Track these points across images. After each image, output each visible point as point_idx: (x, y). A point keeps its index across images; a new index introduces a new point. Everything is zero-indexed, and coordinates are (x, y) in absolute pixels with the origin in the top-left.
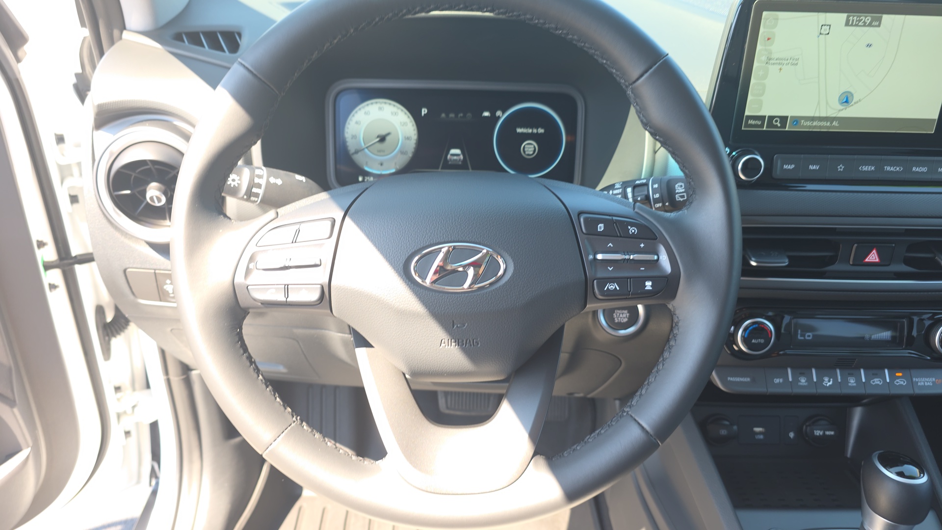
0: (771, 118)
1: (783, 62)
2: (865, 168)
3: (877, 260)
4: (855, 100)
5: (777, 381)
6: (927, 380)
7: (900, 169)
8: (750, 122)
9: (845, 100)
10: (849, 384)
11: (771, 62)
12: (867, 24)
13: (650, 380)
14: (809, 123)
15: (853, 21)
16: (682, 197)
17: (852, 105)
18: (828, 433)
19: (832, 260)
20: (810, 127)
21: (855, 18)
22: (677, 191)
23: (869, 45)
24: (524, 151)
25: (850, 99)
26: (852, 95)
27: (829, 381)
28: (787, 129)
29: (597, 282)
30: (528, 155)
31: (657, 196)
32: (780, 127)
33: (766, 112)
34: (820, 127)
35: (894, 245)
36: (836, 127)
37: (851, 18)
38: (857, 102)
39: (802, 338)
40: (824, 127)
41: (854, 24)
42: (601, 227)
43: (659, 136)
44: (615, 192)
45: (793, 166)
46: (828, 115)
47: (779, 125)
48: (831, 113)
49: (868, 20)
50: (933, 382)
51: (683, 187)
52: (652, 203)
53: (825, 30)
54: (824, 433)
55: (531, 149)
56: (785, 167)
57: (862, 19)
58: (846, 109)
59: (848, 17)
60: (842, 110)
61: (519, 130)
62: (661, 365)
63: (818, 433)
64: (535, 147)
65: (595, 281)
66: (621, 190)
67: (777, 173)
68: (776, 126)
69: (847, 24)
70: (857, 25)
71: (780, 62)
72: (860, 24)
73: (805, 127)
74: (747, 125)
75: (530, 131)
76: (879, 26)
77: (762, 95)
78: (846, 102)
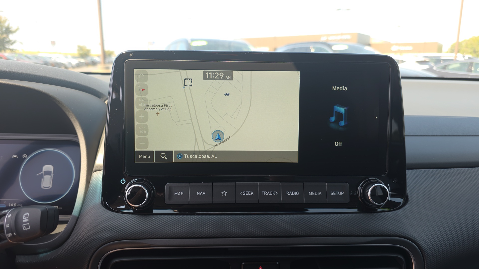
0: (158, 153)
1: (159, 107)
2: (245, 193)
4: (225, 137)
7: (275, 193)
8: (141, 156)
9: (217, 137)
11: (148, 107)
12: (221, 78)
14: (191, 157)
15: (209, 75)
16: (27, 226)
17: (225, 141)
20: (192, 159)
21: (211, 73)
22: (24, 221)
23: (227, 94)
25: (221, 137)
26: (222, 133)
28: (174, 162)
31: (8, 226)
32: (167, 160)
33: (153, 147)
34: (201, 159)
35: (278, 263)
36: (214, 159)
37: (207, 73)
38: (228, 139)
40: (205, 159)
41: (211, 78)
45: (182, 193)
46: (206, 150)
47: (166, 158)
48: (208, 148)
49: (222, 75)
51: (28, 217)
52: (6, 233)
53: (188, 82)
56: (176, 194)
57: (217, 74)
58: (220, 144)
59: (205, 73)
60: (217, 145)
68: (164, 160)
69: (205, 78)
70: (213, 79)
71: (156, 107)
72: (216, 78)
73: (189, 159)
74: (138, 159)
76: (232, 79)
77: (147, 134)
78: (218, 139)
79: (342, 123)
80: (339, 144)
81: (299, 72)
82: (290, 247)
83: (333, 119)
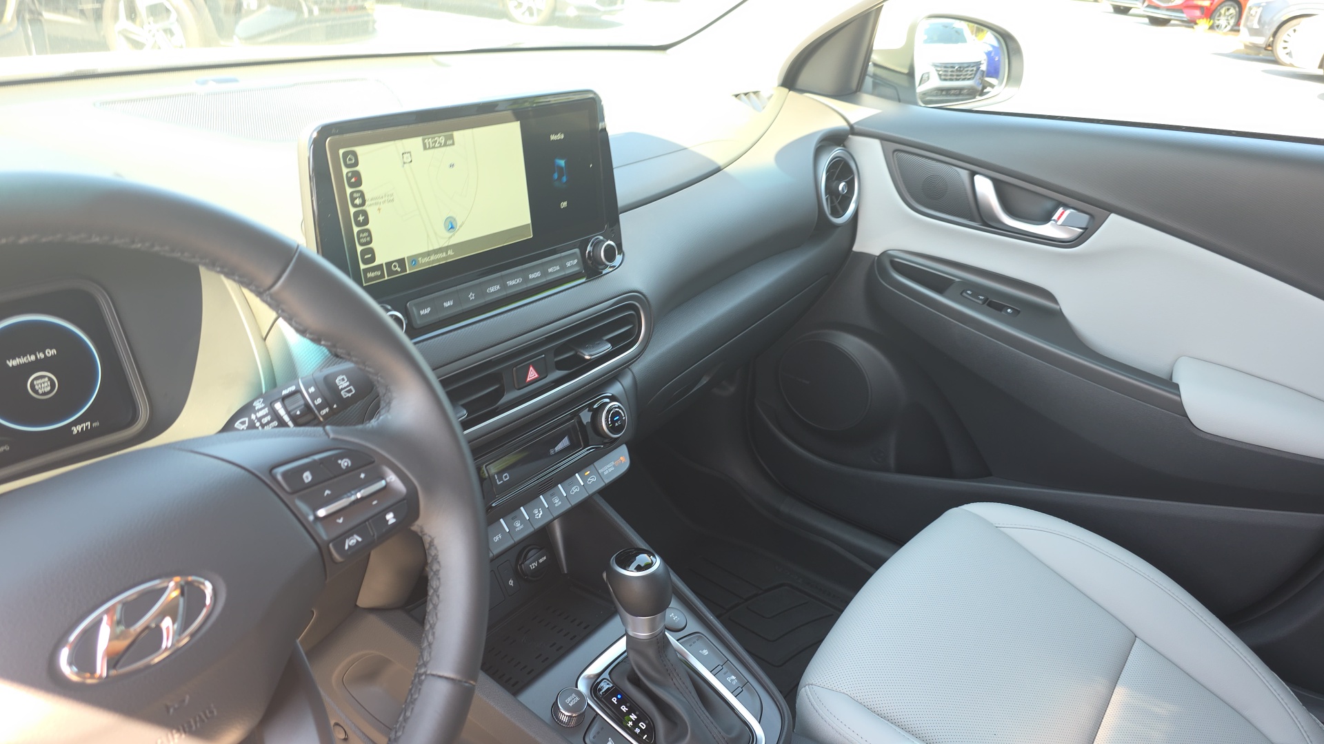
0: (389, 264)
1: (380, 200)
2: (492, 289)
3: (537, 376)
4: (459, 225)
5: (496, 539)
6: (608, 466)
7: (520, 280)
8: (369, 275)
9: (450, 227)
10: (556, 505)
11: (368, 203)
12: (442, 144)
13: (431, 622)
14: (426, 260)
15: (429, 143)
16: (350, 391)
17: (458, 230)
18: (541, 561)
19: (499, 393)
20: (429, 263)
21: (430, 140)
22: (340, 387)
23: (452, 166)
24: (36, 392)
25: (454, 225)
26: (455, 219)
27: (539, 512)
28: (408, 272)
29: (334, 546)
30: (45, 394)
31: (319, 401)
32: (401, 272)
33: (381, 259)
34: (438, 260)
35: (543, 356)
36: (452, 256)
37: (426, 141)
38: (461, 226)
39: (501, 482)
40: (442, 258)
41: (431, 146)
42: (307, 477)
43: (325, 340)
44: (260, 414)
45: (429, 309)
46: (441, 246)
47: (399, 270)
48: (443, 243)
49: (442, 140)
50: (614, 466)
51: (346, 380)
52: (316, 412)
53: (407, 158)
54: (538, 562)
55: (46, 384)
56: (422, 312)
57: (436, 141)
58: (454, 234)
59: (424, 140)
60: (451, 237)
61: (12, 363)
62: (435, 598)
63: (533, 566)
64: (50, 379)
65: (331, 545)
66: (266, 409)
67: (419, 323)
68: (397, 272)
69: (425, 148)
70: (434, 147)
71: (377, 201)
72: (437, 145)
73: (424, 263)
74: (367, 280)
75: (33, 358)
76: (453, 144)
77: (371, 242)
78: (452, 228)
79: (564, 179)
80: (564, 204)
81: (518, 123)
82: (546, 338)
83: (556, 176)
